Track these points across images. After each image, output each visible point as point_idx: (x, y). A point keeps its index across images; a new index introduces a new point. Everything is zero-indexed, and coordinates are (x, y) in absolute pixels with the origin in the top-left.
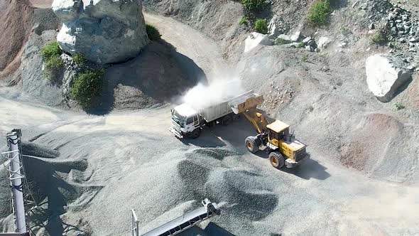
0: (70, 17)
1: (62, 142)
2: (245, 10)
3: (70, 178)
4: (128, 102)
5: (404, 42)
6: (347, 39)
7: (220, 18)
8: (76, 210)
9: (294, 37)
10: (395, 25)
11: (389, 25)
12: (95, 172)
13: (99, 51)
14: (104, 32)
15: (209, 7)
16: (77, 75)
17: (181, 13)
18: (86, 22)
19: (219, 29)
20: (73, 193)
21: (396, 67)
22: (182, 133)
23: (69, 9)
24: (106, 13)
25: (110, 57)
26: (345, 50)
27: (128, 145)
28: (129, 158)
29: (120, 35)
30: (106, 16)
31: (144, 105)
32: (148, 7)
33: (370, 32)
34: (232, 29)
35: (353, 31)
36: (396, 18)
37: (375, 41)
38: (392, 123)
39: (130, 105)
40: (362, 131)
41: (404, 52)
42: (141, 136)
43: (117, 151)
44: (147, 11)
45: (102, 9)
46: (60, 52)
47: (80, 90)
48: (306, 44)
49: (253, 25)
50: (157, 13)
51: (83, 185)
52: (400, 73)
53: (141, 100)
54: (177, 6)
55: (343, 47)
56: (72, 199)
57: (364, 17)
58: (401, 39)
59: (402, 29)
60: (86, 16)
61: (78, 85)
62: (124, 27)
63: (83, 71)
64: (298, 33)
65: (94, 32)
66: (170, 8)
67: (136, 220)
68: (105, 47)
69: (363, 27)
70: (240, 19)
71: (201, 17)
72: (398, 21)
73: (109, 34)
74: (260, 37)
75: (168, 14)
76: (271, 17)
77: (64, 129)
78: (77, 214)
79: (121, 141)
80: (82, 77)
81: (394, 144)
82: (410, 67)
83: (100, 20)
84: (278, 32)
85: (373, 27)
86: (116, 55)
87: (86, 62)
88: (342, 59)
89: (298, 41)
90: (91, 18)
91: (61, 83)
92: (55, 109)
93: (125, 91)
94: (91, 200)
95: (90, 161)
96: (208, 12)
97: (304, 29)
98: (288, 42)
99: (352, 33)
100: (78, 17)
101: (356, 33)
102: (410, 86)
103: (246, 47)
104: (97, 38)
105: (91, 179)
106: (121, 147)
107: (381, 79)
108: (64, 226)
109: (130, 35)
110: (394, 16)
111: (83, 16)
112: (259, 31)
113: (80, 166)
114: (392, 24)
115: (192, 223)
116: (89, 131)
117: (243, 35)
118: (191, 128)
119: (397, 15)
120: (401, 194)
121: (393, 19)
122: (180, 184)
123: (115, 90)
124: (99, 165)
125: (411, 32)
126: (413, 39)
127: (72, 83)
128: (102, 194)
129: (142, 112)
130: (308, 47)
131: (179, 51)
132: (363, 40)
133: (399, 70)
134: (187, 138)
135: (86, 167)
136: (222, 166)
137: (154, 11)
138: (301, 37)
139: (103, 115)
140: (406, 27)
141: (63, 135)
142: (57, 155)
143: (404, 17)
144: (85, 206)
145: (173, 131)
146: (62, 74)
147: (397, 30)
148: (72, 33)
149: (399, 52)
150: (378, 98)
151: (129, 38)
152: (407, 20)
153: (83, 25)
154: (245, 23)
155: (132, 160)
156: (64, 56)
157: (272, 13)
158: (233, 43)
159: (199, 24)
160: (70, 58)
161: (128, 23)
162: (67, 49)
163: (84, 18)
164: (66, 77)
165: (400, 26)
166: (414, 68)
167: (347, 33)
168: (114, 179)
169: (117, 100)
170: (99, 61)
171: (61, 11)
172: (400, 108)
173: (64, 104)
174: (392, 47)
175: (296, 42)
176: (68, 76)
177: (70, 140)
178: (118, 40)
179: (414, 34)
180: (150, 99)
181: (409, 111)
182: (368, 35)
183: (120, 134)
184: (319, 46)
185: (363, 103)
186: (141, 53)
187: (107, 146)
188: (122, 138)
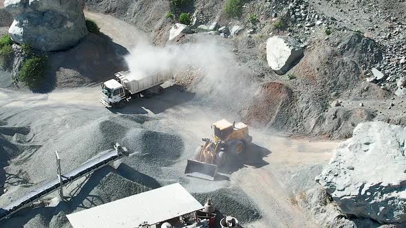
0: (18, 11)
1: (10, 115)
2: (171, 6)
3: (14, 139)
4: (68, 82)
5: (301, 27)
6: (255, 27)
7: (151, 13)
8: (17, 164)
9: (212, 27)
10: (294, 13)
11: (289, 13)
12: (37, 135)
13: (43, 40)
14: (47, 24)
15: (141, 5)
16: (24, 61)
17: (118, 11)
18: (31, 15)
19: (149, 23)
20: (16, 150)
21: (290, 46)
22: (110, 104)
23: (16, 4)
24: (48, 8)
25: (53, 46)
26: (252, 35)
27: (65, 115)
28: (64, 124)
29: (60, 26)
30: (48, 10)
31: (81, 84)
32: (91, 7)
33: (274, 19)
34: (160, 23)
35: (260, 20)
36: (296, 8)
37: (276, 27)
38: (283, 89)
39: (69, 84)
40: (258, 97)
41: (300, 35)
42: (78, 108)
43: (55, 120)
44: (89, 10)
45: (44, 4)
46: (11, 43)
47: (27, 72)
48: (221, 32)
49: (177, 18)
50: (98, 11)
51: (25, 145)
52: (293, 51)
53: (79, 80)
54: (115, 4)
55: (251, 33)
56: (14, 156)
57: (269, 7)
58: (299, 25)
59: (300, 16)
60: (31, 10)
61: (25, 68)
62: (64, 20)
63: (29, 57)
64: (215, 23)
65: (38, 24)
66: (109, 7)
67: (58, 158)
68: (48, 37)
69: (268, 16)
70: (166, 14)
71: (135, 14)
72: (297, 10)
73: (51, 25)
74: (181, 27)
75: (107, 12)
76: (194, 12)
77: (13, 104)
78: (18, 167)
79: (59, 112)
80: (28, 62)
81: (283, 106)
82: (302, 46)
83: (43, 14)
84: (198, 23)
85: (276, 16)
86: (58, 43)
87: (32, 49)
88: (249, 42)
89: (215, 29)
90: (36, 12)
91: (11, 69)
92: (6, 90)
93: (66, 73)
94: (30, 156)
95: (33, 127)
96: (141, 8)
97: (220, 20)
98: (207, 31)
99: (259, 22)
100: (25, 11)
101: (263, 22)
102: (302, 61)
103: (170, 36)
104: (41, 29)
105: (32, 141)
106: (59, 117)
107: (278, 56)
108: (7, 176)
109: (69, 27)
110: (293, 6)
111: (29, 10)
112: (182, 22)
113: (24, 131)
114: (291, 13)
115: (106, 163)
116: (33, 106)
117: (168, 26)
118: (117, 98)
119: (297, 5)
120: (288, 145)
121: (293, 9)
122: (101, 137)
123: (57, 73)
124: (39, 130)
125: (307, 19)
126: (308, 24)
127: (20, 67)
128: (40, 152)
129: (79, 89)
130: (222, 34)
131: (114, 41)
132: (268, 26)
133: (292, 48)
134: (114, 107)
135: (28, 132)
136: (142, 127)
137: (96, 11)
138: (217, 27)
139: (46, 93)
140: (303, 15)
141: (12, 109)
142: (5, 124)
143: (302, 7)
144: (25, 160)
145: (104, 102)
146: (13, 60)
147: (296, 17)
148: (20, 25)
149: (296, 35)
150: (276, 72)
151: (68, 29)
152: (303, 9)
153: (29, 18)
154: (171, 16)
155: (67, 126)
156: (14, 46)
157: (194, 8)
158: (161, 33)
159: (134, 20)
160: (19, 47)
161: (68, 16)
162: (16, 39)
163: (29, 12)
164: (15, 63)
165: (298, 14)
166: (306, 46)
167: (255, 21)
168: (51, 140)
169: (59, 81)
170: (44, 49)
171: (10, 6)
172: (291, 78)
173: (14, 86)
174: (290, 31)
175: (213, 30)
176: (17, 62)
177: (17, 113)
178: (59, 30)
179: (309, 20)
180: (87, 79)
181: (299, 81)
182: (271, 23)
183: (59, 106)
184: (232, 33)
185: (263, 76)
186: (79, 42)
187: (48, 115)
188: (61, 110)
